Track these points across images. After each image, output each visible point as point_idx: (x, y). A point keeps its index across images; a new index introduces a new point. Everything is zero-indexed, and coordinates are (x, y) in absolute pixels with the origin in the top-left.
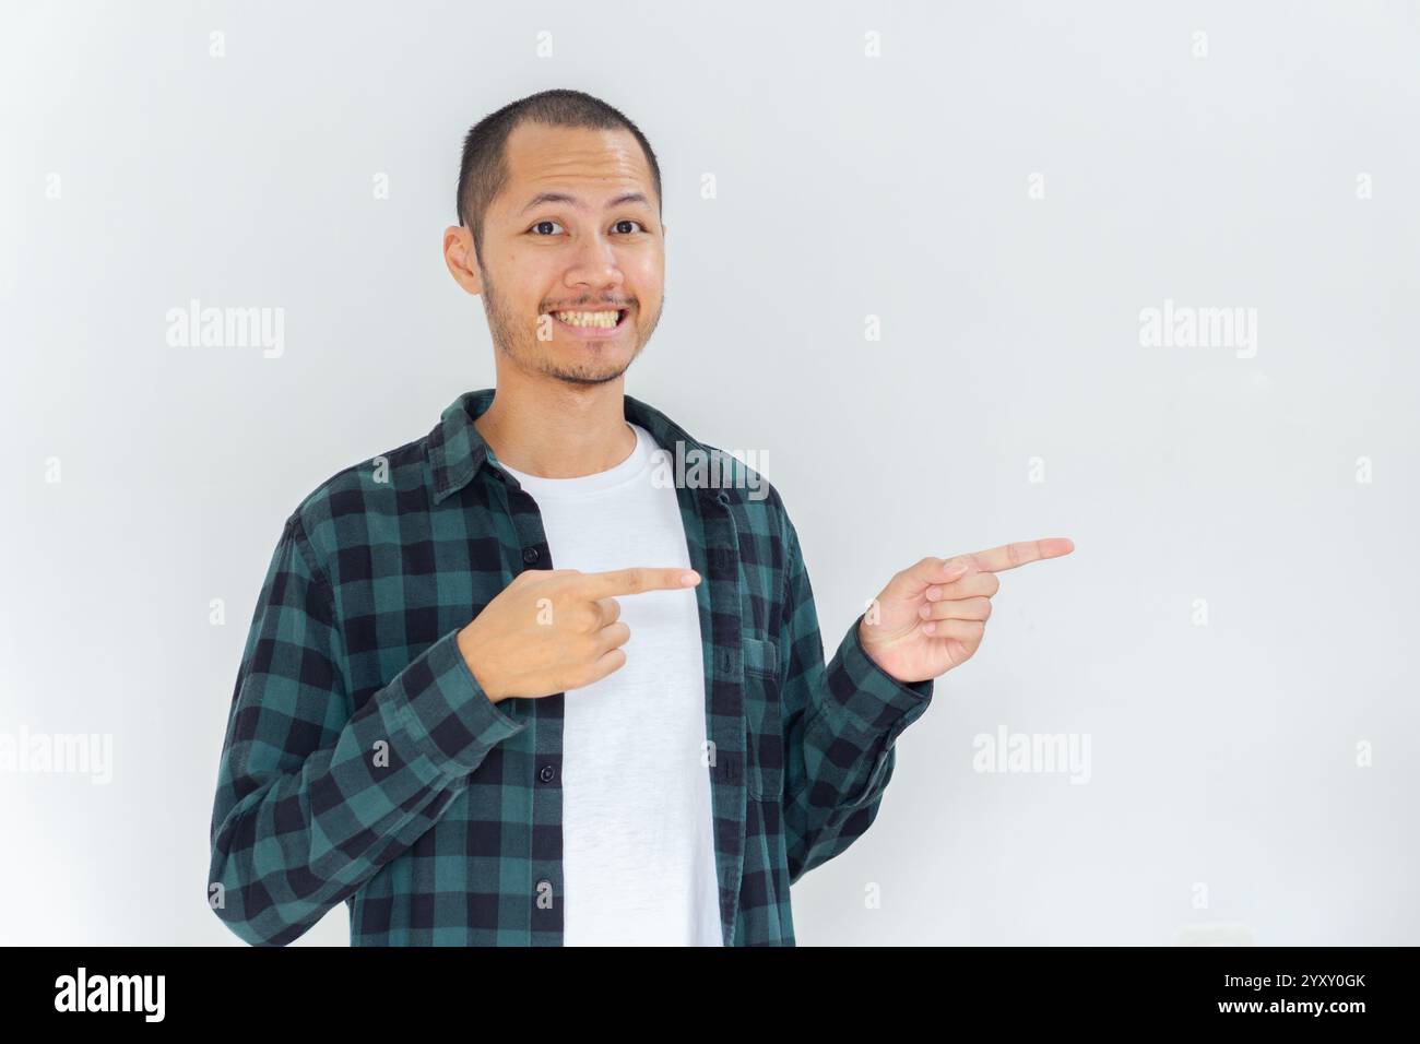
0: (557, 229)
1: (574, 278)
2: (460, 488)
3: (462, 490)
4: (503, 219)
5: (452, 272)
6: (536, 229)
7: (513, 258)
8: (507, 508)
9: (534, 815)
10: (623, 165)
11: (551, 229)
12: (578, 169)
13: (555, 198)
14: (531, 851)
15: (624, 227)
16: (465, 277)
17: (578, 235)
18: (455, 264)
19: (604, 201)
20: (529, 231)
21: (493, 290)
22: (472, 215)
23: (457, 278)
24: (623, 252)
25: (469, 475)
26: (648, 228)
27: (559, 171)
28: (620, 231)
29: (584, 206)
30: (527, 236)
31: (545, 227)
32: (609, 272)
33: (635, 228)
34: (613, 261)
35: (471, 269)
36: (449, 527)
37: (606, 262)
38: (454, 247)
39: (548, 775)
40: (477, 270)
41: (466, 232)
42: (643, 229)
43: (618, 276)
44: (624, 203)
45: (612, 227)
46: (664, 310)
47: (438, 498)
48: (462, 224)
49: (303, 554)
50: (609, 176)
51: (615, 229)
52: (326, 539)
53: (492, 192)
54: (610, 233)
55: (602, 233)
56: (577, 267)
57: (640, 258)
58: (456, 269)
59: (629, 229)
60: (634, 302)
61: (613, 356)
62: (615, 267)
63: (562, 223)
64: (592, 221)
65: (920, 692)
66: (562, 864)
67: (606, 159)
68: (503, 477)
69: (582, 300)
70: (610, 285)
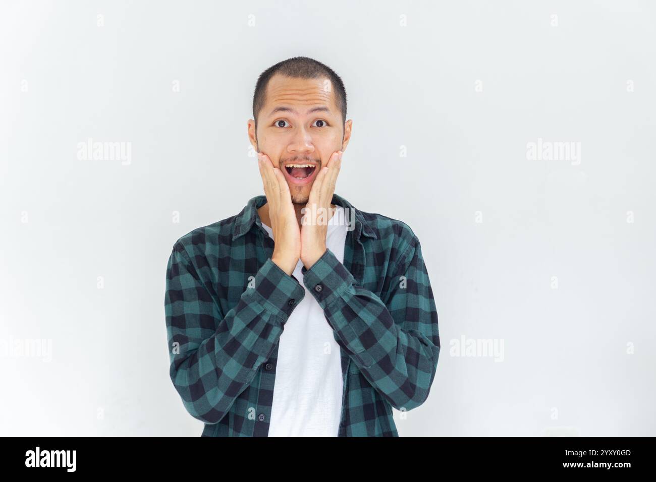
0: (287, 125)
1: (291, 148)
2: (243, 234)
3: (244, 235)
4: (266, 117)
6: (277, 124)
9: (261, 385)
10: (320, 95)
11: (284, 124)
12: (294, 97)
13: (283, 109)
14: (257, 400)
15: (320, 123)
17: (296, 127)
19: (305, 112)
20: (274, 124)
24: (317, 136)
26: (330, 123)
27: (286, 97)
28: (317, 125)
29: (297, 113)
30: (271, 128)
31: (282, 123)
32: (307, 145)
33: (324, 124)
35: (254, 138)
36: (240, 253)
38: (250, 128)
39: (269, 367)
41: (254, 122)
42: (328, 124)
43: (311, 147)
44: (316, 111)
45: (313, 123)
47: (234, 238)
51: (315, 124)
54: (312, 126)
55: (307, 126)
56: (292, 143)
57: (327, 139)
59: (322, 124)
60: (319, 161)
62: (311, 143)
63: (289, 121)
64: (301, 121)
66: (271, 409)
68: (262, 231)
69: (295, 159)
70: (308, 152)
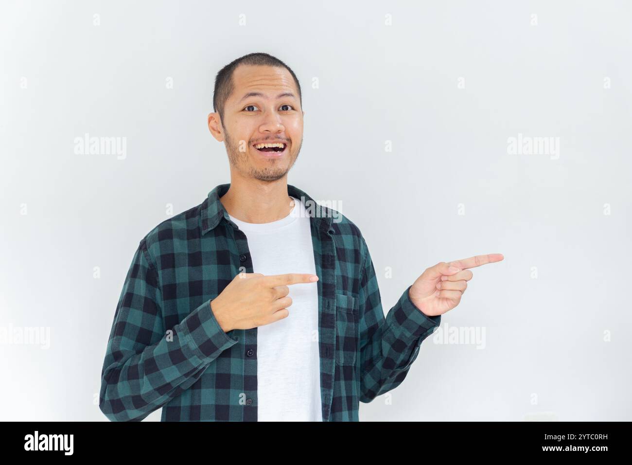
0: (255, 109)
1: (263, 129)
2: (213, 228)
3: (213, 229)
4: (232, 106)
5: (212, 133)
6: (246, 109)
7: (236, 122)
8: (233, 237)
9: (245, 371)
10: (283, 81)
11: (253, 109)
12: (264, 82)
13: (254, 94)
14: (243, 386)
15: (285, 108)
16: (217, 134)
17: (265, 111)
18: (213, 129)
19: (275, 95)
20: (244, 110)
21: (229, 137)
22: (219, 107)
23: (214, 135)
24: (285, 118)
25: (217, 223)
26: (295, 108)
27: (255, 83)
28: (283, 109)
29: (267, 98)
30: (242, 112)
31: (250, 108)
32: (278, 125)
33: (290, 108)
34: (280, 122)
35: (220, 130)
36: (209, 245)
37: (277, 122)
38: (212, 122)
39: (250, 353)
40: (222, 130)
41: (217, 115)
42: (293, 109)
43: (282, 128)
44: (284, 97)
45: (280, 107)
46: (302, 145)
47: (203, 233)
48: (215, 112)
49: (145, 256)
50: (278, 85)
51: (281, 109)
52: (155, 250)
53: (228, 95)
54: (278, 110)
55: (275, 110)
56: (264, 124)
57: (292, 122)
58: (213, 131)
59: (287, 109)
60: (290, 140)
61: (281, 166)
62: (281, 124)
63: (257, 106)
64: (271, 105)
65: (435, 320)
66: (257, 392)
67: (276, 78)
68: (231, 224)
69: (267, 138)
70: (279, 132)
